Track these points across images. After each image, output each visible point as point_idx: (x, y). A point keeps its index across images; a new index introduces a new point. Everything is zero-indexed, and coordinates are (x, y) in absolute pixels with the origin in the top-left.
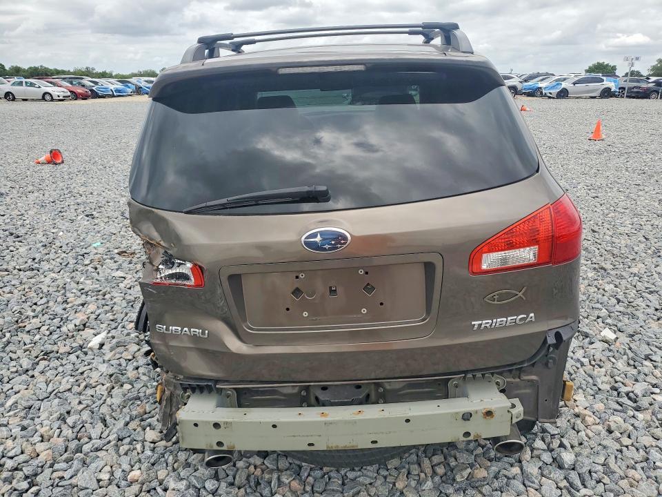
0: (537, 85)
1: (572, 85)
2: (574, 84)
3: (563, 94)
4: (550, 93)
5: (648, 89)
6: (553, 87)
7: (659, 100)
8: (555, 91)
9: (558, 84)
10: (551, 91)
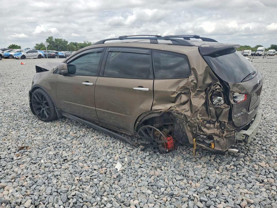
0: (9, 54)
1: (26, 54)
2: (27, 53)
3: (24, 57)
4: (18, 57)
5: (54, 55)
6: (18, 55)
7: (58, 58)
8: (20, 56)
9: (20, 53)
10: (18, 56)
